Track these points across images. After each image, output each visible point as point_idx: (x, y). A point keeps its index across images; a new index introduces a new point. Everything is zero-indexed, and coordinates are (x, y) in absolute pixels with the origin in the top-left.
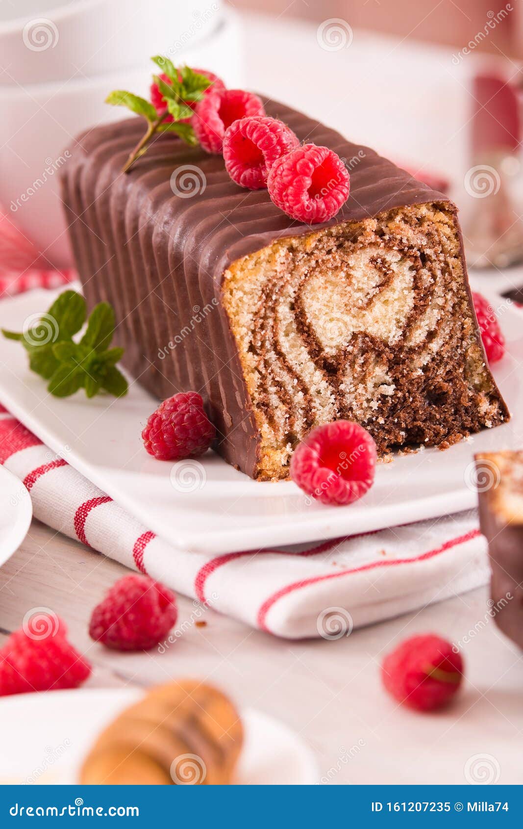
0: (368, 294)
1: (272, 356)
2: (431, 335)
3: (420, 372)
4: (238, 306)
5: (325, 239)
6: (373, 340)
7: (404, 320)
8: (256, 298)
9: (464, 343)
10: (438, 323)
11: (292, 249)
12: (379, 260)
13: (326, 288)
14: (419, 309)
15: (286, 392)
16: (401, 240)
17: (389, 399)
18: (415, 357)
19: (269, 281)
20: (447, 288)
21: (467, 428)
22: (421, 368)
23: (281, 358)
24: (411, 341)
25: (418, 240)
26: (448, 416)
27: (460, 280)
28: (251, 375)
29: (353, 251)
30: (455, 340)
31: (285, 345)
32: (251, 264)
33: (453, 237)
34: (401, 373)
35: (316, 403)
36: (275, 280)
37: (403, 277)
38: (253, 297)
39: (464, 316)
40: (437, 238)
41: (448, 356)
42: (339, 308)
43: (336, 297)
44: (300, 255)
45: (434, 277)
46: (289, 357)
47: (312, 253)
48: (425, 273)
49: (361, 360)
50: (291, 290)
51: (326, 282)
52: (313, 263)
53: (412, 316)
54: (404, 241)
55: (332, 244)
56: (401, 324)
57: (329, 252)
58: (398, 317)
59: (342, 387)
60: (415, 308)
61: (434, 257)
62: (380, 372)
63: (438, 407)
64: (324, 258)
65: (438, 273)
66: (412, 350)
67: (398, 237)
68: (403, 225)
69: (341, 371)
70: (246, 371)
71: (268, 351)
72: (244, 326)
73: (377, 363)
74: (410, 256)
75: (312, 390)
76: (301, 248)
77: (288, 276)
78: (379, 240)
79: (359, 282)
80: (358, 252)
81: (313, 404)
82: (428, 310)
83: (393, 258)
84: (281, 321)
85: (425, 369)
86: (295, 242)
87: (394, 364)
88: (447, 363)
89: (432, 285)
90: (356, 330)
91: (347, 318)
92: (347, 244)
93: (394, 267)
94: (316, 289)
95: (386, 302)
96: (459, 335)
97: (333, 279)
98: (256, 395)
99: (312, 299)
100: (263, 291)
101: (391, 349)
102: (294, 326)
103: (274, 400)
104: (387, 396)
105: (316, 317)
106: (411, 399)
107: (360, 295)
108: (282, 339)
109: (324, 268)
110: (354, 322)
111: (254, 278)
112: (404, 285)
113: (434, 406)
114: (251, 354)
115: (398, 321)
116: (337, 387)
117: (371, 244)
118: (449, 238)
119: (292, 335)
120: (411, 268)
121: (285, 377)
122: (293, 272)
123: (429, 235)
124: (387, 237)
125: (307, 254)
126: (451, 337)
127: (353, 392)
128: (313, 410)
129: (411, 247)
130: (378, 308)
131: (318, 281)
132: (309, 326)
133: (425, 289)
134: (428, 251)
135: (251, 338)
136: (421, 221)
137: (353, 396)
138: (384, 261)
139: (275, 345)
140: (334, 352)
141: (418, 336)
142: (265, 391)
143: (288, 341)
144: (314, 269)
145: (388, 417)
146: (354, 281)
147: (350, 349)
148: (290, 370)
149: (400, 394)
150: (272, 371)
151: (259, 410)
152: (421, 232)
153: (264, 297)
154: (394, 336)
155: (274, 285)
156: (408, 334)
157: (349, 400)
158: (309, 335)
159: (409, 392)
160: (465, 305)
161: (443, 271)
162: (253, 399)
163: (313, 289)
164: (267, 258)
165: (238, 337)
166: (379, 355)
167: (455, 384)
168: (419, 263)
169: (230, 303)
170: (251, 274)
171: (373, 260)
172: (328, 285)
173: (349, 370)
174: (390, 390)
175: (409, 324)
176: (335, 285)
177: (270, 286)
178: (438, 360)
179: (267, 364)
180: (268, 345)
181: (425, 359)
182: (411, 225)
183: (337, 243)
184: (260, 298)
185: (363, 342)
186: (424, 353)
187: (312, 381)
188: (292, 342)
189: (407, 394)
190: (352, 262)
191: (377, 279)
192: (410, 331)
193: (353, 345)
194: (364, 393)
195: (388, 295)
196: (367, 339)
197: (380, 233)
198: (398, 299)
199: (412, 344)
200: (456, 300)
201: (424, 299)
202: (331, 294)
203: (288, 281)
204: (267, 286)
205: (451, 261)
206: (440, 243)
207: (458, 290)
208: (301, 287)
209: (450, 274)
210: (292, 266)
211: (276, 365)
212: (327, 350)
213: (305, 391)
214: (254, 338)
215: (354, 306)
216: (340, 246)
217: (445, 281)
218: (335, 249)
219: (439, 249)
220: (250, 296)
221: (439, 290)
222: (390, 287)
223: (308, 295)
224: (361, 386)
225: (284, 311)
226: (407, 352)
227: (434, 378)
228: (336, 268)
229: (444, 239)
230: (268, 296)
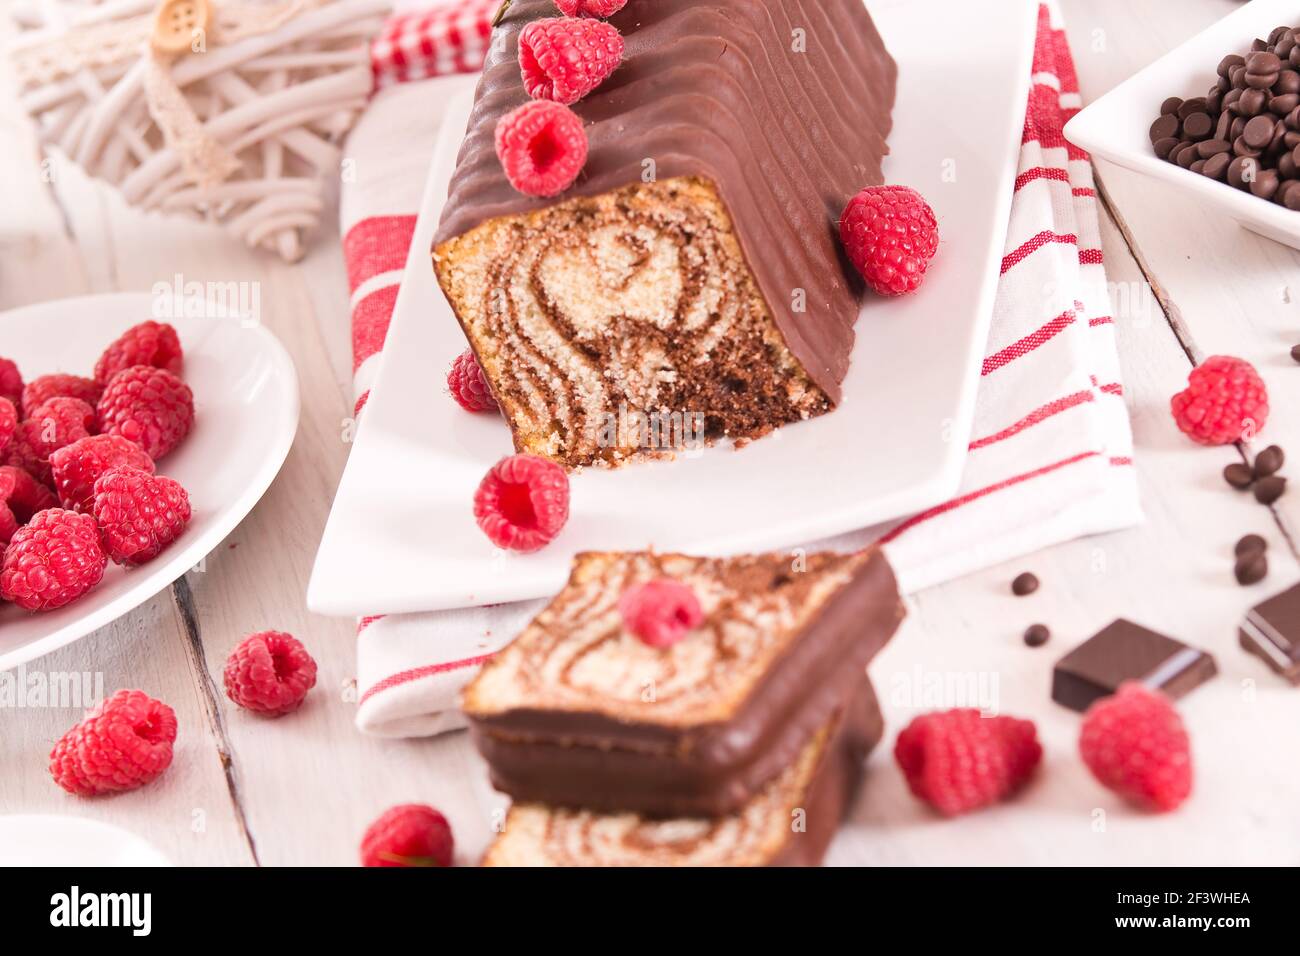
0: (621, 274)
1: (514, 339)
2: (714, 318)
3: (706, 358)
4: (460, 286)
5: (557, 214)
6: (636, 324)
7: (673, 303)
8: (482, 278)
9: (756, 327)
10: (719, 305)
11: (518, 227)
12: (628, 238)
13: (566, 268)
14: (690, 292)
15: (540, 378)
16: (651, 217)
17: (672, 386)
18: (694, 342)
19: (494, 261)
20: (723, 267)
21: (778, 418)
22: (708, 353)
23: (526, 343)
24: (687, 324)
25: (676, 217)
26: (751, 405)
27: (739, 259)
28: (491, 360)
29: (594, 228)
30: (744, 325)
31: (528, 326)
32: (467, 242)
33: (720, 213)
34: (681, 358)
35: (581, 390)
36: (500, 261)
37: (665, 255)
38: (477, 278)
39: (751, 296)
40: (696, 213)
41: (740, 341)
42: (589, 289)
43: (581, 277)
44: (529, 233)
45: (703, 255)
46: (534, 342)
47: (544, 230)
48: (692, 251)
49: (627, 344)
50: (523, 271)
51: (567, 261)
52: (544, 242)
53: (682, 298)
54: (656, 217)
55: (567, 219)
56: (670, 306)
57: (566, 228)
58: (665, 298)
59: (607, 373)
60: (685, 289)
61: (699, 234)
62: (654, 357)
63: (739, 395)
64: (558, 235)
65: (709, 251)
66: (690, 334)
67: (646, 213)
68: (649, 200)
69: (603, 357)
70: (484, 356)
71: (508, 335)
72: (471, 308)
73: (649, 347)
74: (665, 233)
75: (572, 376)
76: (526, 225)
77: (515, 256)
78: (621, 217)
79: (606, 261)
80: (599, 230)
81: (575, 391)
82: (704, 291)
83: (646, 234)
84: (518, 303)
85: (713, 354)
86: (520, 221)
87: (670, 349)
88: (739, 349)
89: (701, 265)
90: (613, 314)
91: (600, 300)
92: (587, 219)
93: (650, 245)
94: (554, 268)
95: (647, 283)
96: (747, 318)
97: (572, 258)
98: (501, 381)
99: (552, 279)
100: (489, 272)
101: (663, 332)
102: (536, 308)
103: (526, 386)
104: (668, 384)
105: (560, 298)
106: (698, 387)
107: (611, 275)
108: (523, 321)
109: (559, 247)
110: (608, 304)
111: (472, 258)
112: (666, 264)
113: (734, 393)
114: (486, 338)
115: (666, 303)
116: (603, 373)
117: (612, 222)
118: (715, 213)
119: (535, 317)
120: (674, 245)
121: (535, 363)
122: (523, 251)
123: (687, 210)
124: (631, 214)
125: (536, 229)
126: (739, 320)
127: (625, 378)
128: (577, 398)
129: (667, 224)
130: (636, 290)
131: (553, 261)
132: (555, 307)
133: (694, 268)
134: (688, 228)
135: (484, 322)
136: (674, 194)
137: (625, 383)
138: (634, 239)
139: (517, 327)
140: (590, 336)
141: (695, 319)
142: (513, 377)
143: (533, 323)
144: (546, 249)
145: (675, 405)
146: (599, 262)
147: (609, 333)
148: (539, 354)
149: (683, 382)
150: (518, 356)
151: (509, 397)
152: (677, 208)
153: (490, 278)
154: (665, 320)
155: (500, 266)
156: (682, 316)
157: (621, 386)
158: (556, 318)
159: (696, 379)
160: (750, 285)
161: (716, 247)
162: (500, 385)
163: (550, 270)
164: (485, 237)
165: (466, 321)
166: (651, 338)
167: (754, 371)
168: (682, 240)
169: (450, 285)
170: (468, 255)
171: (621, 239)
172: (568, 265)
173: (614, 356)
174: (670, 377)
175: (682, 308)
176: (578, 265)
177: (495, 266)
178: (727, 345)
179: (510, 347)
180: (506, 327)
181: (709, 344)
182: (661, 199)
183: (575, 218)
184: (486, 279)
185: (626, 325)
186: (707, 338)
187: (568, 367)
188: (537, 325)
189: (693, 382)
190: (592, 241)
191: (627, 258)
192: (684, 313)
193: (614, 329)
194: (638, 379)
195: (647, 274)
196: (630, 323)
197: (624, 210)
198: (662, 279)
199: (687, 327)
200: (738, 279)
201: (695, 277)
202: (574, 274)
203: (516, 262)
204: (491, 267)
205: (722, 237)
206: (705, 218)
207: (739, 269)
208: (535, 268)
209: (724, 252)
210: (519, 244)
211: (522, 350)
212: (581, 334)
213: (564, 376)
214: (488, 322)
215: (607, 286)
216: (580, 221)
217: (718, 258)
218: (572, 224)
219: (704, 225)
220: (474, 277)
221: (712, 269)
222: (648, 267)
223: (546, 275)
224: (632, 373)
225: (520, 292)
226: (685, 336)
227: (724, 364)
228: (575, 247)
229: (708, 214)
230: (496, 278)
